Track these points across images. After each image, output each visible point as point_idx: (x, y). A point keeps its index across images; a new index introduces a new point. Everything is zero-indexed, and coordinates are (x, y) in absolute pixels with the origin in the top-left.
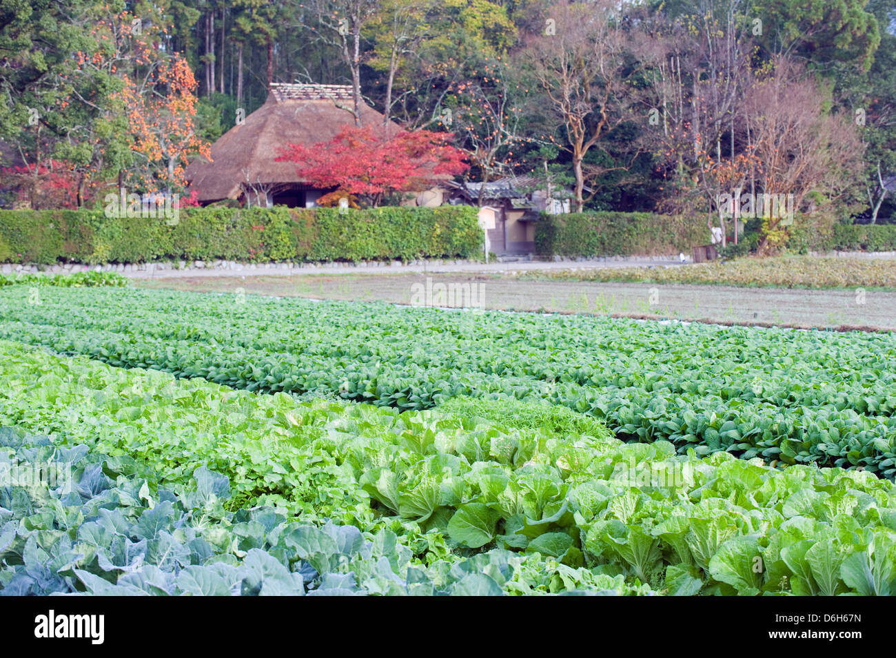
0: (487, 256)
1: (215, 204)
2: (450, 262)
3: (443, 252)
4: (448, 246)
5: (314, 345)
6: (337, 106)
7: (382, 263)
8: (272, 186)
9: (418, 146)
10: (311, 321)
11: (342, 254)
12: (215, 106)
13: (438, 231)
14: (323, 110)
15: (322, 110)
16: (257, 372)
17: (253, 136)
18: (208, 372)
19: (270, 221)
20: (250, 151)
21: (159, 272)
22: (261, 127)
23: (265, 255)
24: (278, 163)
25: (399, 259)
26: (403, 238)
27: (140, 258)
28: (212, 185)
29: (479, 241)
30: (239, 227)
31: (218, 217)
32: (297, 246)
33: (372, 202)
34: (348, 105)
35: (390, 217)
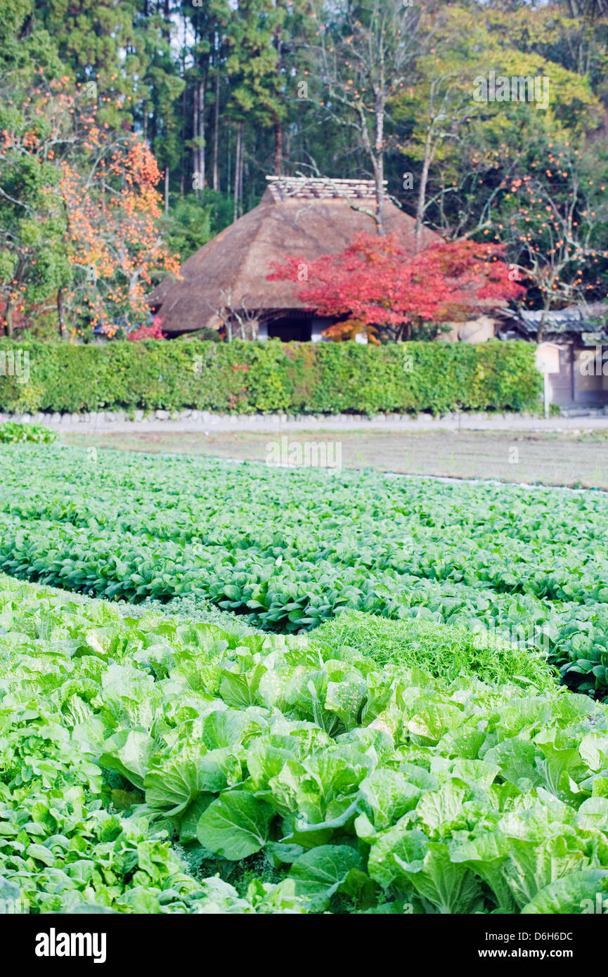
0: (547, 409)
1: (185, 336)
2: (497, 417)
3: (488, 403)
4: (495, 395)
5: (217, 530)
6: (352, 208)
7: (406, 417)
8: (260, 313)
9: (456, 262)
10: (245, 495)
11: (353, 404)
12: (203, 207)
13: (482, 375)
14: (336, 213)
15: (334, 213)
16: (122, 569)
17: (243, 246)
18: (62, 567)
19: (256, 359)
20: (236, 267)
21: (107, 424)
22: (253, 235)
23: (250, 404)
24: (274, 283)
25: (428, 411)
26: (434, 383)
27: (82, 405)
28: (187, 311)
29: (536, 389)
30: (215, 366)
31: (187, 352)
32: (292, 393)
33: (394, 336)
34: (367, 206)
35: (417, 355)
